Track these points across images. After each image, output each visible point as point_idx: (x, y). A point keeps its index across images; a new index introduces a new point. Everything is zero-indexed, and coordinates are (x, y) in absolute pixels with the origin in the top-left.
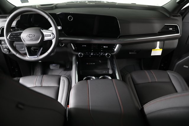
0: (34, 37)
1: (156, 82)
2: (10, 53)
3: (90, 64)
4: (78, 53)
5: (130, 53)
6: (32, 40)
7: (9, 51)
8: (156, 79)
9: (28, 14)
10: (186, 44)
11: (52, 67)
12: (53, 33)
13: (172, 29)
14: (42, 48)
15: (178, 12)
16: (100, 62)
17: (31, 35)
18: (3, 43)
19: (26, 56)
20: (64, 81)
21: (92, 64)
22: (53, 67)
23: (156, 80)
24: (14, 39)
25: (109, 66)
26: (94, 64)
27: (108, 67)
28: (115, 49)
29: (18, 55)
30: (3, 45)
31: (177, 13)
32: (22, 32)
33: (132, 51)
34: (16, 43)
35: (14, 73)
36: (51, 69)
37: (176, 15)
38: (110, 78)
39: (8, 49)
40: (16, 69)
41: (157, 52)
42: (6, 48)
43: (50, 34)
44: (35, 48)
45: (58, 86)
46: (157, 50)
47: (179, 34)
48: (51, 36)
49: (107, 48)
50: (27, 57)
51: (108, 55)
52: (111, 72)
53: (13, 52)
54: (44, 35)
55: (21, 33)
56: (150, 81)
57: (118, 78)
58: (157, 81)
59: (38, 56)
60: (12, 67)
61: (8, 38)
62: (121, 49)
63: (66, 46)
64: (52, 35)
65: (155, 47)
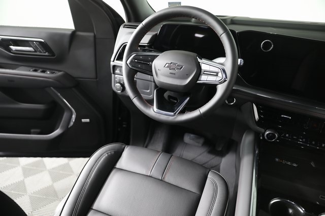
0: (179, 70)
2: (123, 93)
3: (284, 162)
4: (265, 131)
6: (172, 75)
7: (124, 88)
9: (177, 25)
11: (187, 138)
12: (224, 71)
14: (188, 98)
16: (313, 166)
17: (175, 64)
18: (117, 71)
19: (150, 108)
20: (216, 186)
21: (289, 163)
22: (191, 139)
24: (139, 66)
26: (295, 165)
29: (136, 101)
30: (116, 76)
32: (158, 56)
34: (139, 75)
35: (119, 129)
36: (185, 143)
39: (123, 85)
40: (124, 123)
42: (120, 83)
43: (216, 70)
44: (172, 94)
45: (198, 193)
48: (217, 75)
50: (152, 110)
53: (129, 92)
54: (203, 71)
55: (155, 57)
59: (175, 114)
60: (120, 118)
61: (128, 62)
63: (238, 106)
64: (220, 75)
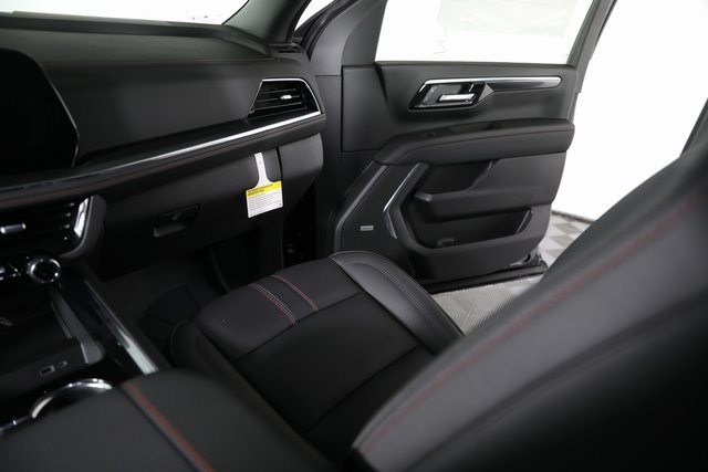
1: (314, 314)
5: (156, 235)
8: (309, 301)
10: (342, 151)
13: (289, 97)
15: (288, 37)
23: (312, 303)
25: (71, 325)
27: (69, 336)
28: (73, 226)
31: (286, 42)
33: (161, 221)
37: (287, 47)
38: (99, 385)
41: (266, 198)
46: (262, 189)
47: (318, 113)
49: (23, 231)
51: (45, 270)
52: (91, 353)
56: (293, 320)
57: (145, 365)
58: (315, 308)
62: (104, 222)
65: (252, 182)
